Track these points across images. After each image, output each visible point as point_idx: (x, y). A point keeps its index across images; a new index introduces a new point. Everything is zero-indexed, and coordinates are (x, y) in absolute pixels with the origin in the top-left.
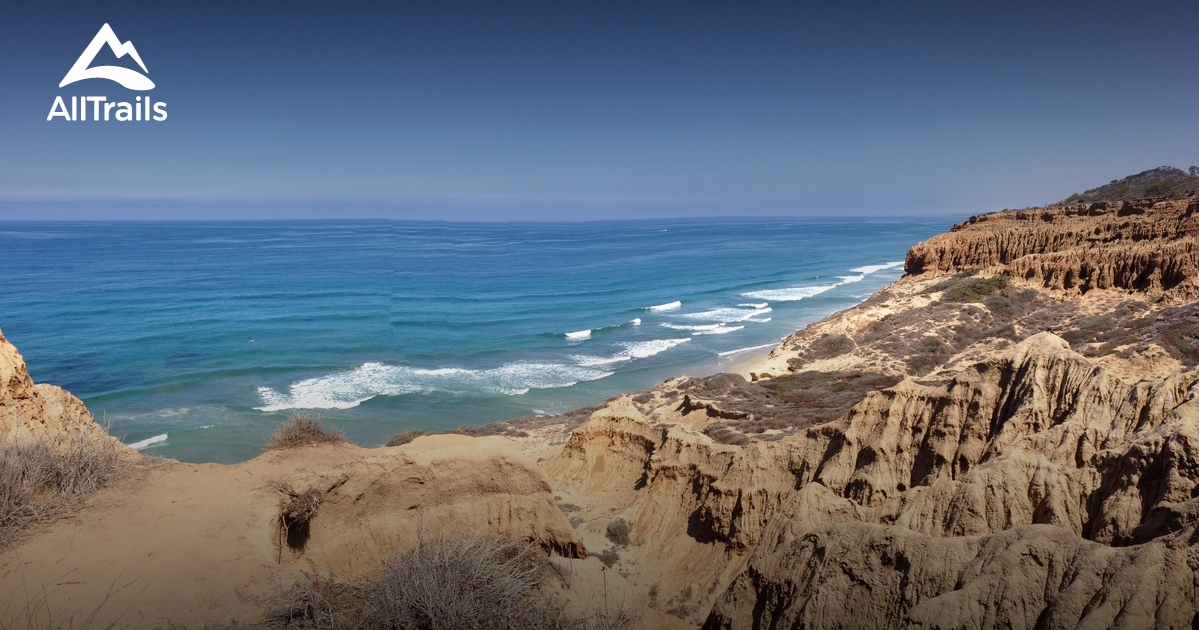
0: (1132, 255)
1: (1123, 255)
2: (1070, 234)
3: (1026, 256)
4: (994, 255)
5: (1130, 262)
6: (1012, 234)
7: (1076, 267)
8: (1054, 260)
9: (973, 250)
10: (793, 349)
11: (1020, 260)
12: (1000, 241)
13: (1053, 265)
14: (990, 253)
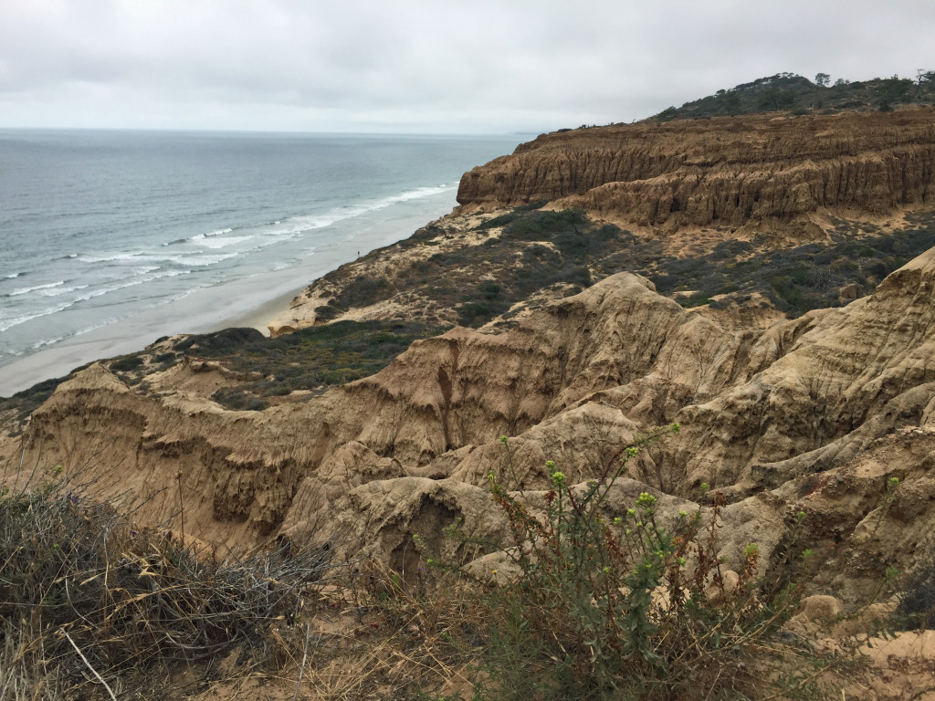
0: (737, 183)
1: (725, 183)
3: (606, 185)
4: (566, 184)
5: (734, 192)
6: (590, 157)
7: (667, 199)
9: (541, 176)
10: (321, 296)
11: (598, 188)
12: (574, 166)
14: (562, 180)
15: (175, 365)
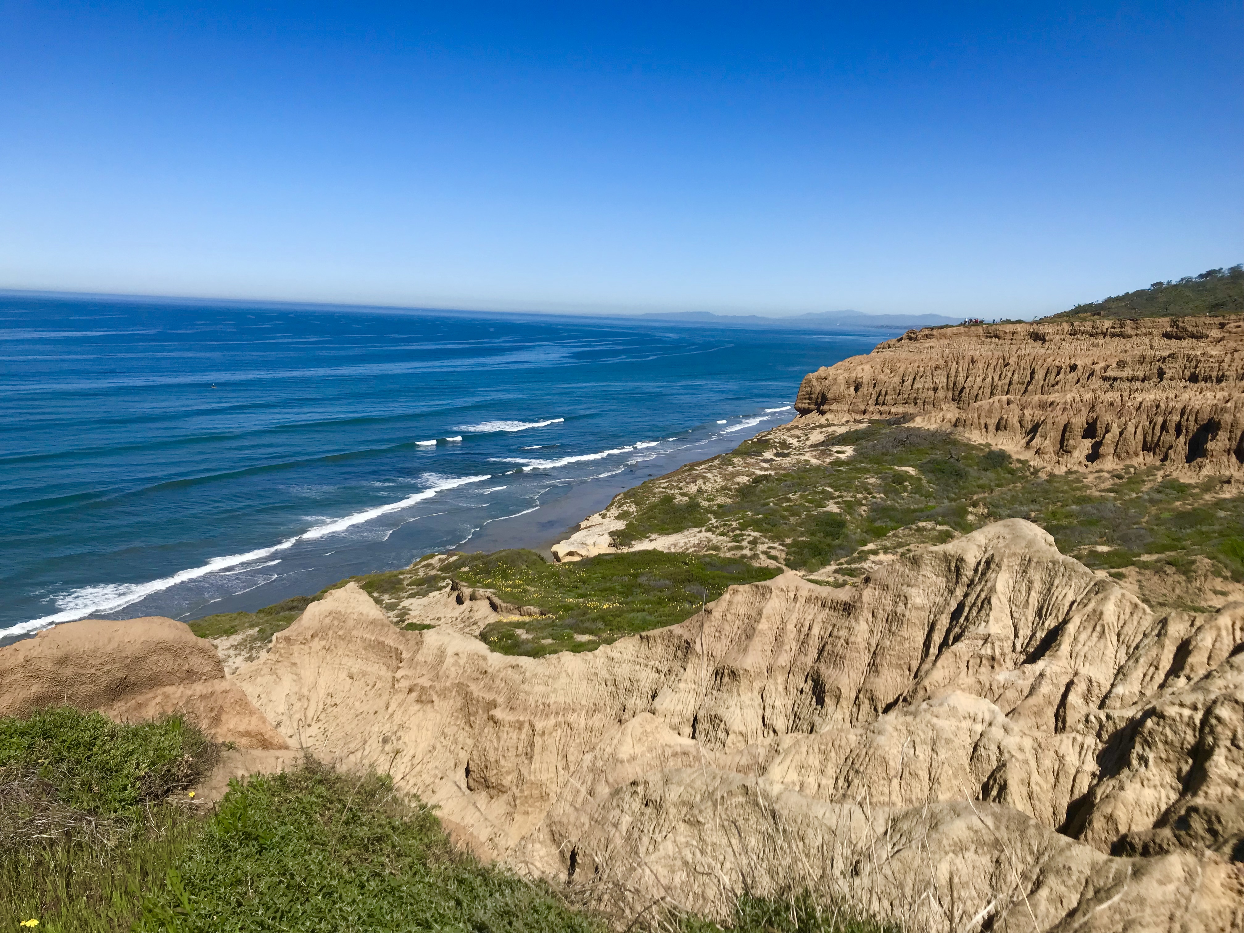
0: (1179, 406)
1: (1162, 405)
2: (1073, 368)
3: (996, 398)
4: (941, 394)
5: (1176, 418)
6: (973, 361)
7: (1079, 421)
8: (1042, 406)
9: (908, 383)
11: (984, 403)
12: (953, 372)
13: (1039, 415)
14: (935, 390)
15: (440, 589)
